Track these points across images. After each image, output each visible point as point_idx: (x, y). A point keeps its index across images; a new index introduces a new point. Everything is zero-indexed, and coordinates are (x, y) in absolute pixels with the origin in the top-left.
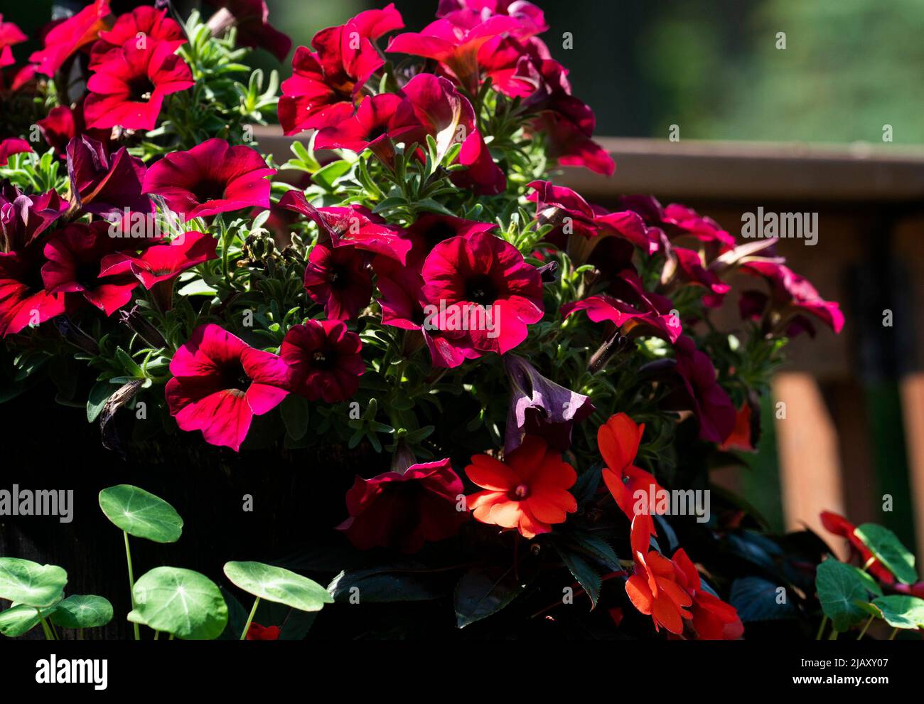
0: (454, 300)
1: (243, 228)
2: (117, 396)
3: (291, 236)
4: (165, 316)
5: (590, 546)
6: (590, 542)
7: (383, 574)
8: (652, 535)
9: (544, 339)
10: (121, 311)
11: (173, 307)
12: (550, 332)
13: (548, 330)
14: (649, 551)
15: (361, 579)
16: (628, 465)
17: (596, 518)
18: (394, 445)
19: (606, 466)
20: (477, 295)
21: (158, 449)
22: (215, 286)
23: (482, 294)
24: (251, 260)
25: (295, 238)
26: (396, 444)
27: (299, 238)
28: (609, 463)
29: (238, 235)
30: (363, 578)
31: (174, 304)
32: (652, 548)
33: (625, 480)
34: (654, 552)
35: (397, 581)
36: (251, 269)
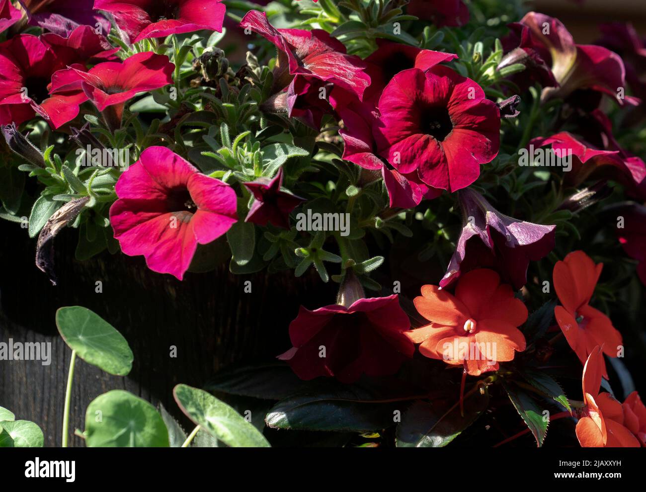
0: (409, 132)
1: (198, 45)
2: (59, 214)
3: (246, 56)
4: (113, 134)
5: (538, 383)
6: (539, 381)
7: (326, 402)
8: (603, 377)
9: (501, 173)
10: (71, 127)
11: (123, 125)
12: (507, 166)
13: (506, 163)
14: (599, 393)
15: (302, 406)
16: (584, 303)
17: (546, 356)
18: (340, 276)
19: (559, 303)
20: (433, 127)
21: (103, 267)
22: (166, 104)
23: (439, 126)
24: (204, 80)
25: (250, 57)
26: (343, 274)
27: (255, 58)
28: (562, 300)
29: (192, 51)
30: (305, 405)
31: (124, 122)
32: (602, 390)
33: (578, 319)
34: (603, 393)
35: (339, 409)
36: (204, 88)
